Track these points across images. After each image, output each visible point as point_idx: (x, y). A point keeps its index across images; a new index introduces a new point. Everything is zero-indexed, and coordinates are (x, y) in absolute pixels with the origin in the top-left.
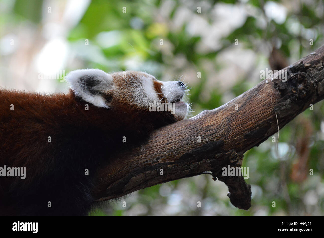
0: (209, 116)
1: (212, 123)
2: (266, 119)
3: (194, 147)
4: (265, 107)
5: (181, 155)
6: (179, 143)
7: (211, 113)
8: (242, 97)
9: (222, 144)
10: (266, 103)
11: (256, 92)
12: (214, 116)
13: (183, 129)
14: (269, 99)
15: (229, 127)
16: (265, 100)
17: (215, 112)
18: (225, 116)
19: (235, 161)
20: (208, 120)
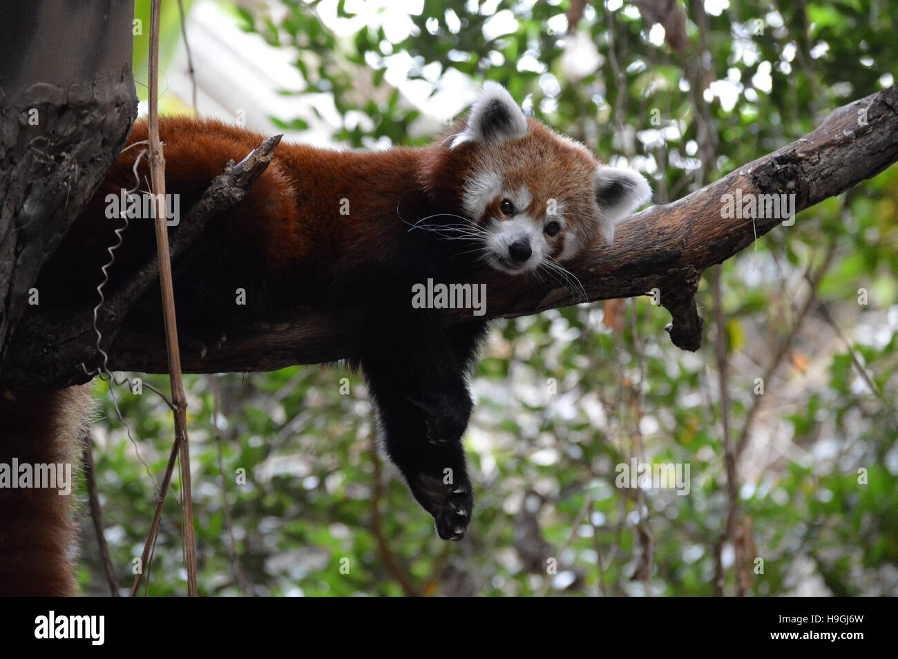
0: (663, 214)
1: (667, 224)
2: (738, 227)
3: (640, 256)
5: (621, 265)
7: (665, 209)
8: (707, 191)
9: (678, 256)
11: (727, 186)
12: (669, 215)
13: (626, 228)
15: (690, 232)
17: (670, 209)
18: (683, 216)
19: (693, 281)
20: (661, 219)
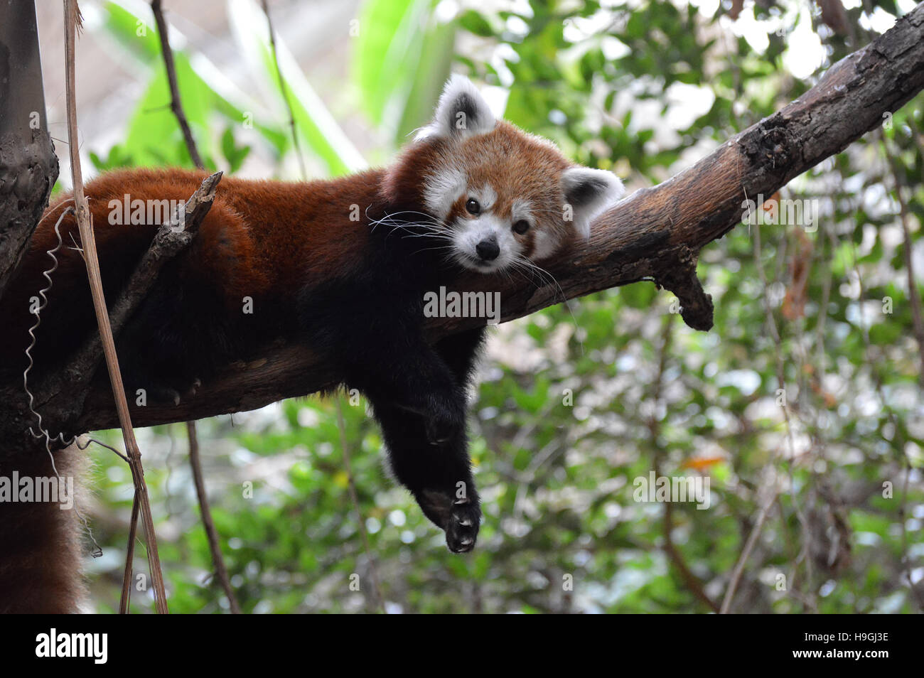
0: (647, 197)
1: (652, 206)
3: (626, 242)
4: (727, 181)
5: (607, 254)
6: (604, 236)
7: (649, 191)
9: (666, 237)
10: (730, 174)
11: (714, 159)
12: (654, 196)
14: (733, 169)
15: (677, 211)
16: (728, 171)
18: (669, 196)
20: (645, 201)
